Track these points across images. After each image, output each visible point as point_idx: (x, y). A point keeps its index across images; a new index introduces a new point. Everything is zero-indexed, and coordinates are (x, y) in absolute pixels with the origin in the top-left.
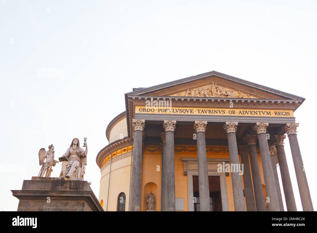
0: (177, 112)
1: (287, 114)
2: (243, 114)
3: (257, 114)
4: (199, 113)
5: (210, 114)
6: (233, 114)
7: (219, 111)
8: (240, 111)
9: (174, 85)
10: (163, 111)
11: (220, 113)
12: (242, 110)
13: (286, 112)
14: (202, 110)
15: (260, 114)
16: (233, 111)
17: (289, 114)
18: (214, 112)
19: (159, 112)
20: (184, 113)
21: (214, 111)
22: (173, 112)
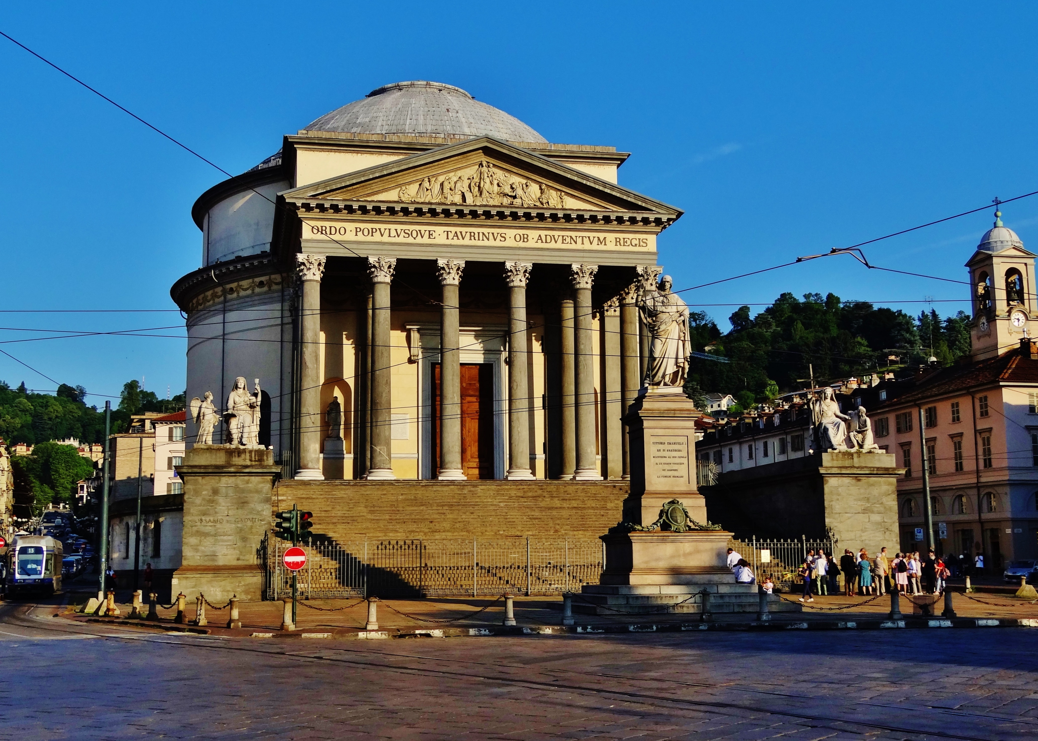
0: (398, 236)
1: (641, 243)
2: (546, 242)
3: (576, 243)
4: (448, 238)
5: (473, 242)
6: (524, 241)
7: (493, 234)
8: (540, 236)
9: (393, 170)
10: (366, 232)
11: (495, 240)
12: (543, 233)
13: (639, 239)
14: (456, 232)
15: (583, 244)
16: (523, 235)
17: (646, 243)
18: (481, 238)
19: (356, 235)
20: (415, 238)
21: (481, 235)
22: (390, 236)
